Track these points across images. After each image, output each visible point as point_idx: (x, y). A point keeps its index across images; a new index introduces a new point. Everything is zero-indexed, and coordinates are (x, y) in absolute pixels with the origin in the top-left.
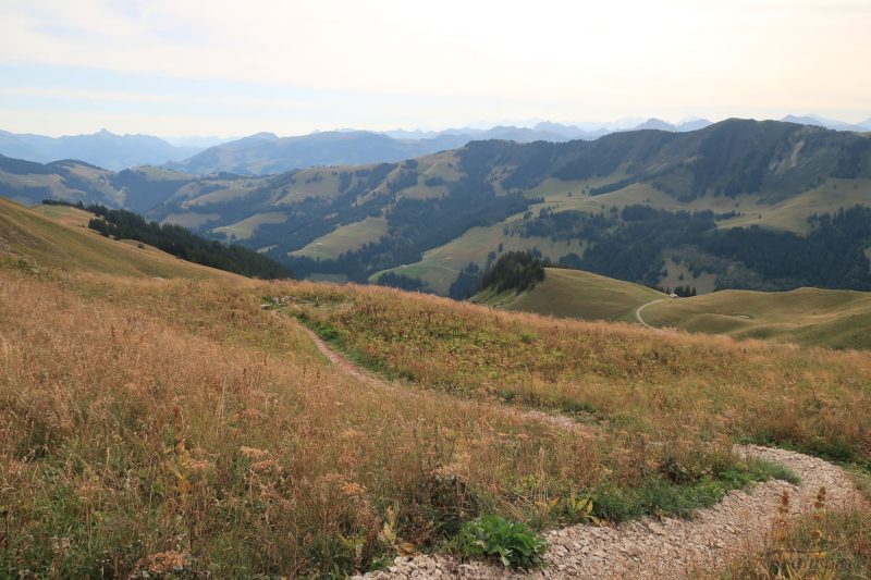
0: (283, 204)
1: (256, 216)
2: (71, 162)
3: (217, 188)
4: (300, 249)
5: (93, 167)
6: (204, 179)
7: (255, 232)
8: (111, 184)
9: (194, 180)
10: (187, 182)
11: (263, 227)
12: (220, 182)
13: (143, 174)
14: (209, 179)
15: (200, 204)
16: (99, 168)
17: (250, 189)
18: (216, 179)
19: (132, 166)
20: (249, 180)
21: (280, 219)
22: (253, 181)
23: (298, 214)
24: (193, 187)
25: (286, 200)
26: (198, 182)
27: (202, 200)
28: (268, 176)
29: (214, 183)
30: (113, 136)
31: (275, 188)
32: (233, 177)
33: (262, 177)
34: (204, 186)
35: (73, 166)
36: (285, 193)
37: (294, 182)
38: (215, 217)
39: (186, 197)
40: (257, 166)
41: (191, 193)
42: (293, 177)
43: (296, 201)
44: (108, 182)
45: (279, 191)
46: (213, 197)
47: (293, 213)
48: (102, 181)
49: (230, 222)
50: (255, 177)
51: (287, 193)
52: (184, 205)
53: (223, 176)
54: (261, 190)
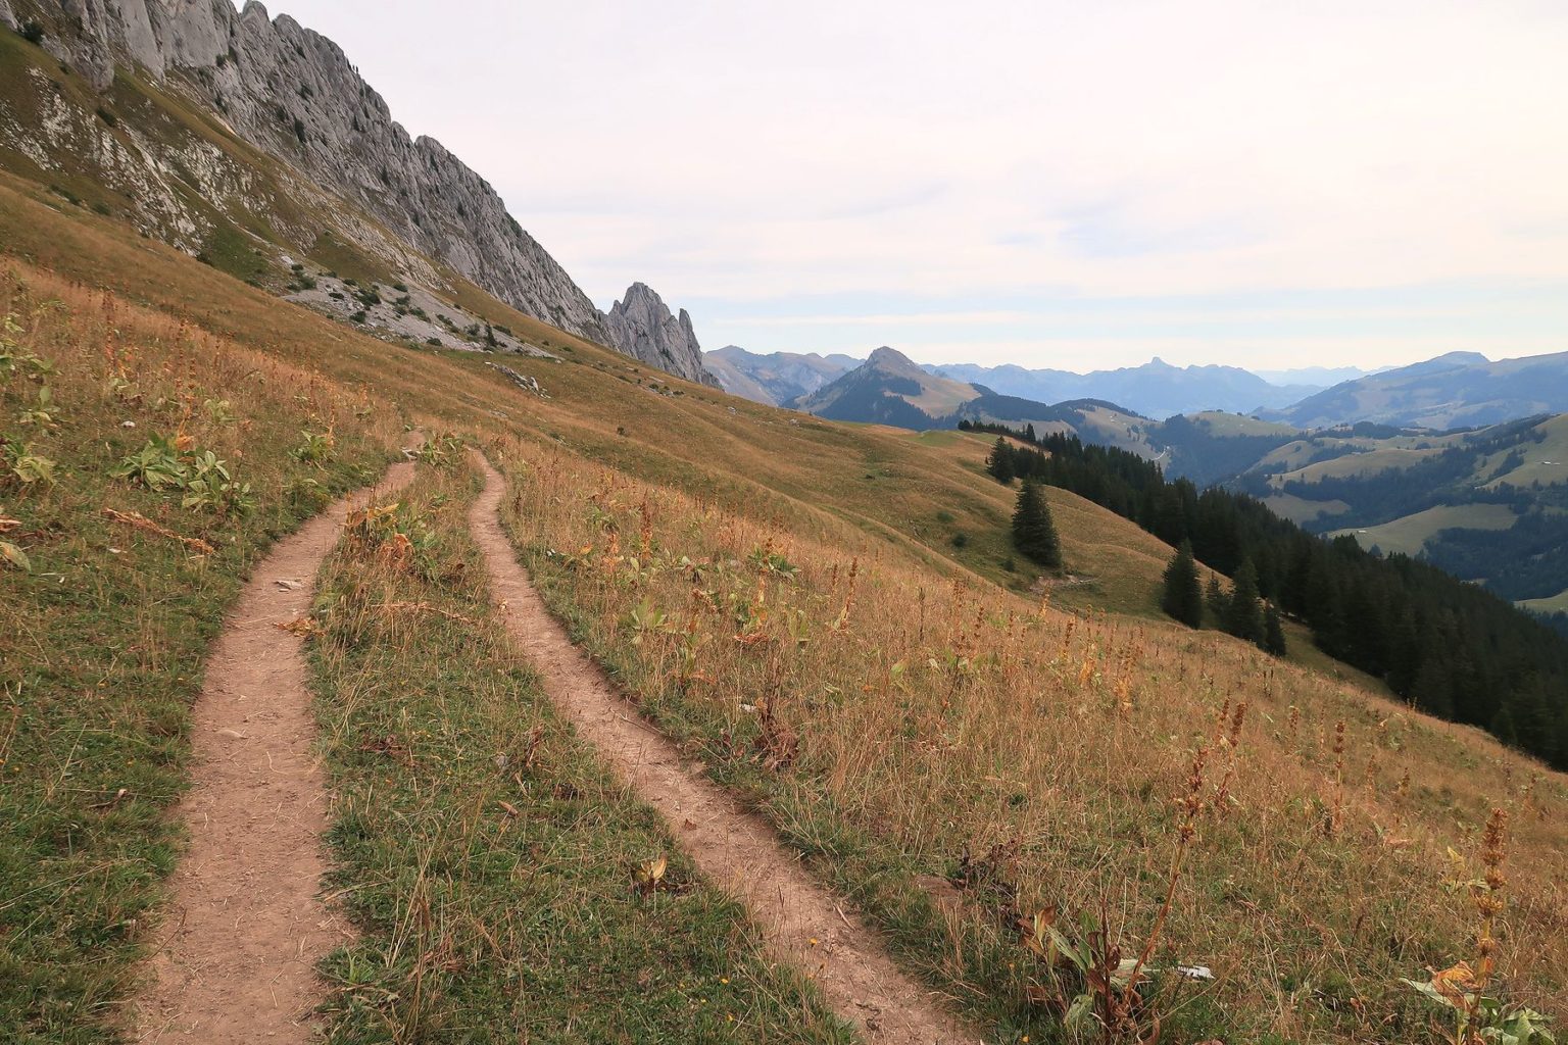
0: (1505, 487)
1: (1438, 508)
2: (1090, 404)
3: (1349, 449)
4: (1547, 594)
5: (1124, 411)
6: (1322, 435)
7: (1427, 544)
8: (1148, 441)
9: (1302, 436)
10: (1286, 440)
11: (1453, 535)
12: (1356, 441)
13: (1206, 423)
14: (1332, 433)
15: (1308, 480)
16: (1134, 414)
17: (1425, 452)
18: (1347, 435)
19: (1189, 411)
20: (1421, 439)
21: (1501, 520)
22: (1432, 440)
23: (1547, 511)
24: (1298, 449)
25: (1517, 478)
26: (1310, 439)
27: (1314, 473)
28: (1470, 430)
29: (1342, 442)
30: (1171, 368)
31: (1488, 453)
32: (1386, 432)
33: (1450, 432)
34: (1320, 448)
35: (1092, 410)
36: (1514, 462)
37: (1540, 438)
38: (1337, 508)
39: (1282, 468)
40: (1438, 415)
41: (1292, 460)
42: (1539, 428)
43: (1545, 481)
44: (1143, 438)
45: (1499, 458)
46: (1338, 468)
47: (1533, 508)
48: (1134, 434)
49: (1369, 520)
50: (1433, 433)
51: (1520, 462)
52: (1275, 482)
53: (1365, 429)
54: (1452, 453)
